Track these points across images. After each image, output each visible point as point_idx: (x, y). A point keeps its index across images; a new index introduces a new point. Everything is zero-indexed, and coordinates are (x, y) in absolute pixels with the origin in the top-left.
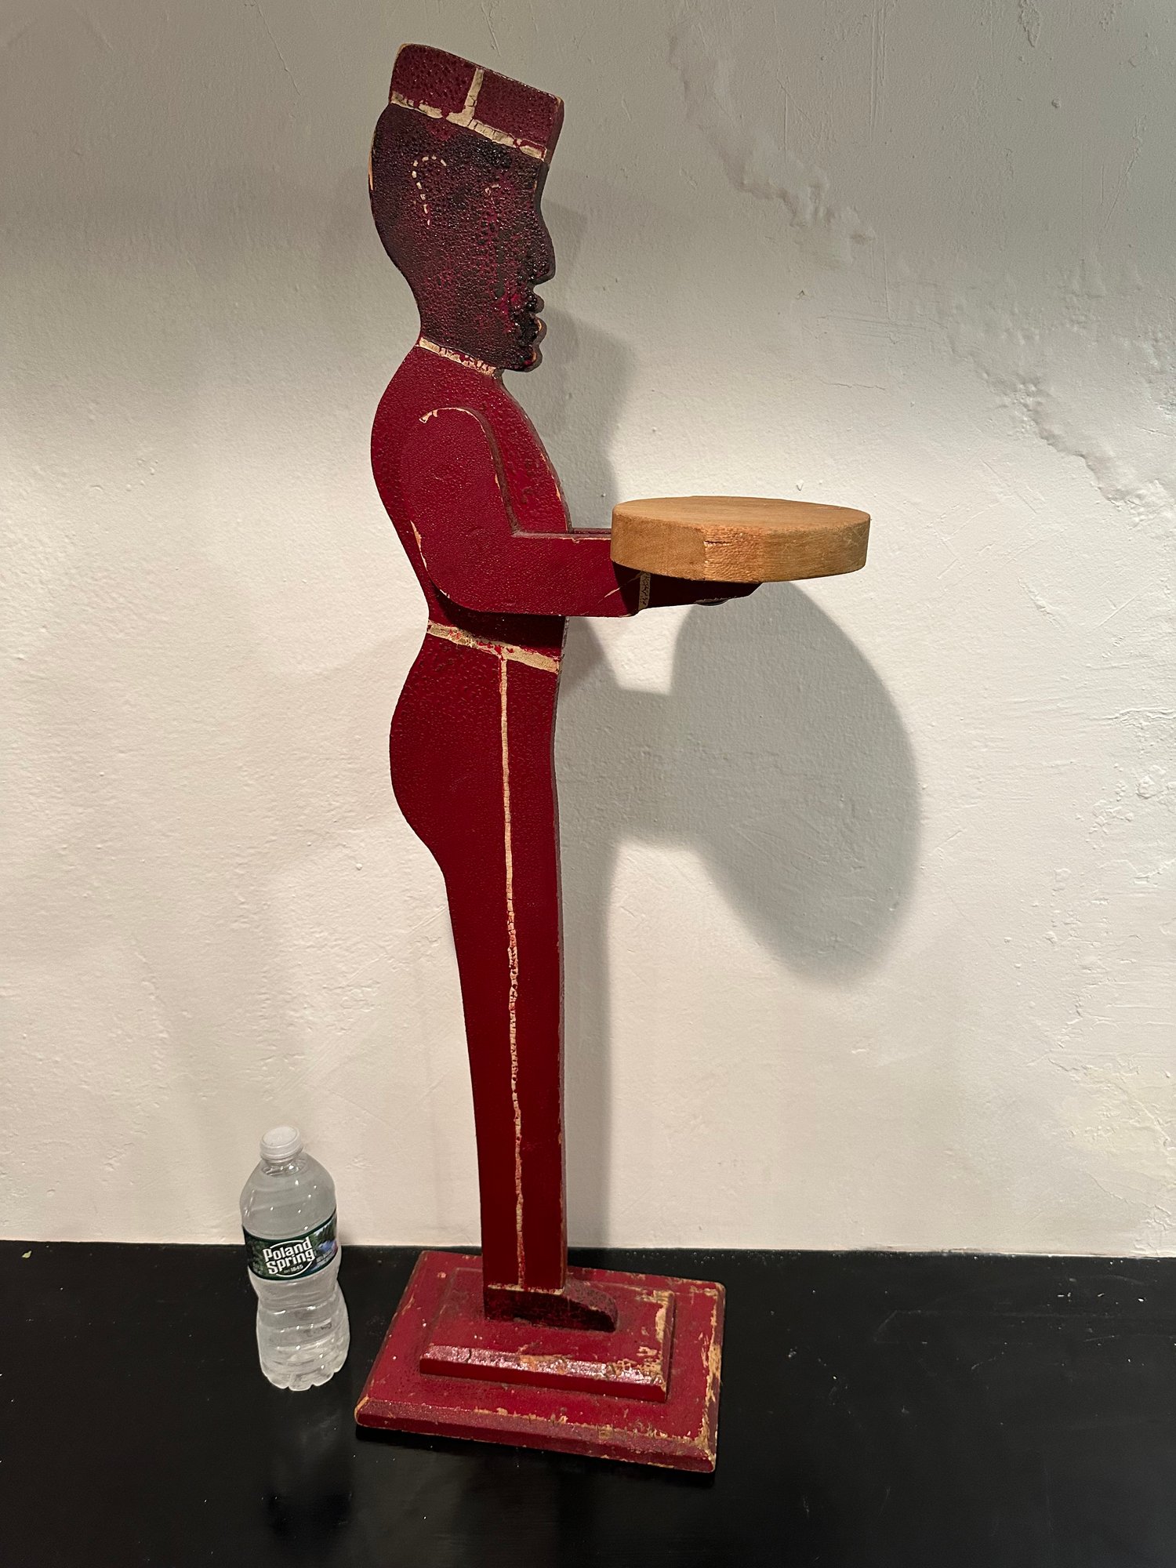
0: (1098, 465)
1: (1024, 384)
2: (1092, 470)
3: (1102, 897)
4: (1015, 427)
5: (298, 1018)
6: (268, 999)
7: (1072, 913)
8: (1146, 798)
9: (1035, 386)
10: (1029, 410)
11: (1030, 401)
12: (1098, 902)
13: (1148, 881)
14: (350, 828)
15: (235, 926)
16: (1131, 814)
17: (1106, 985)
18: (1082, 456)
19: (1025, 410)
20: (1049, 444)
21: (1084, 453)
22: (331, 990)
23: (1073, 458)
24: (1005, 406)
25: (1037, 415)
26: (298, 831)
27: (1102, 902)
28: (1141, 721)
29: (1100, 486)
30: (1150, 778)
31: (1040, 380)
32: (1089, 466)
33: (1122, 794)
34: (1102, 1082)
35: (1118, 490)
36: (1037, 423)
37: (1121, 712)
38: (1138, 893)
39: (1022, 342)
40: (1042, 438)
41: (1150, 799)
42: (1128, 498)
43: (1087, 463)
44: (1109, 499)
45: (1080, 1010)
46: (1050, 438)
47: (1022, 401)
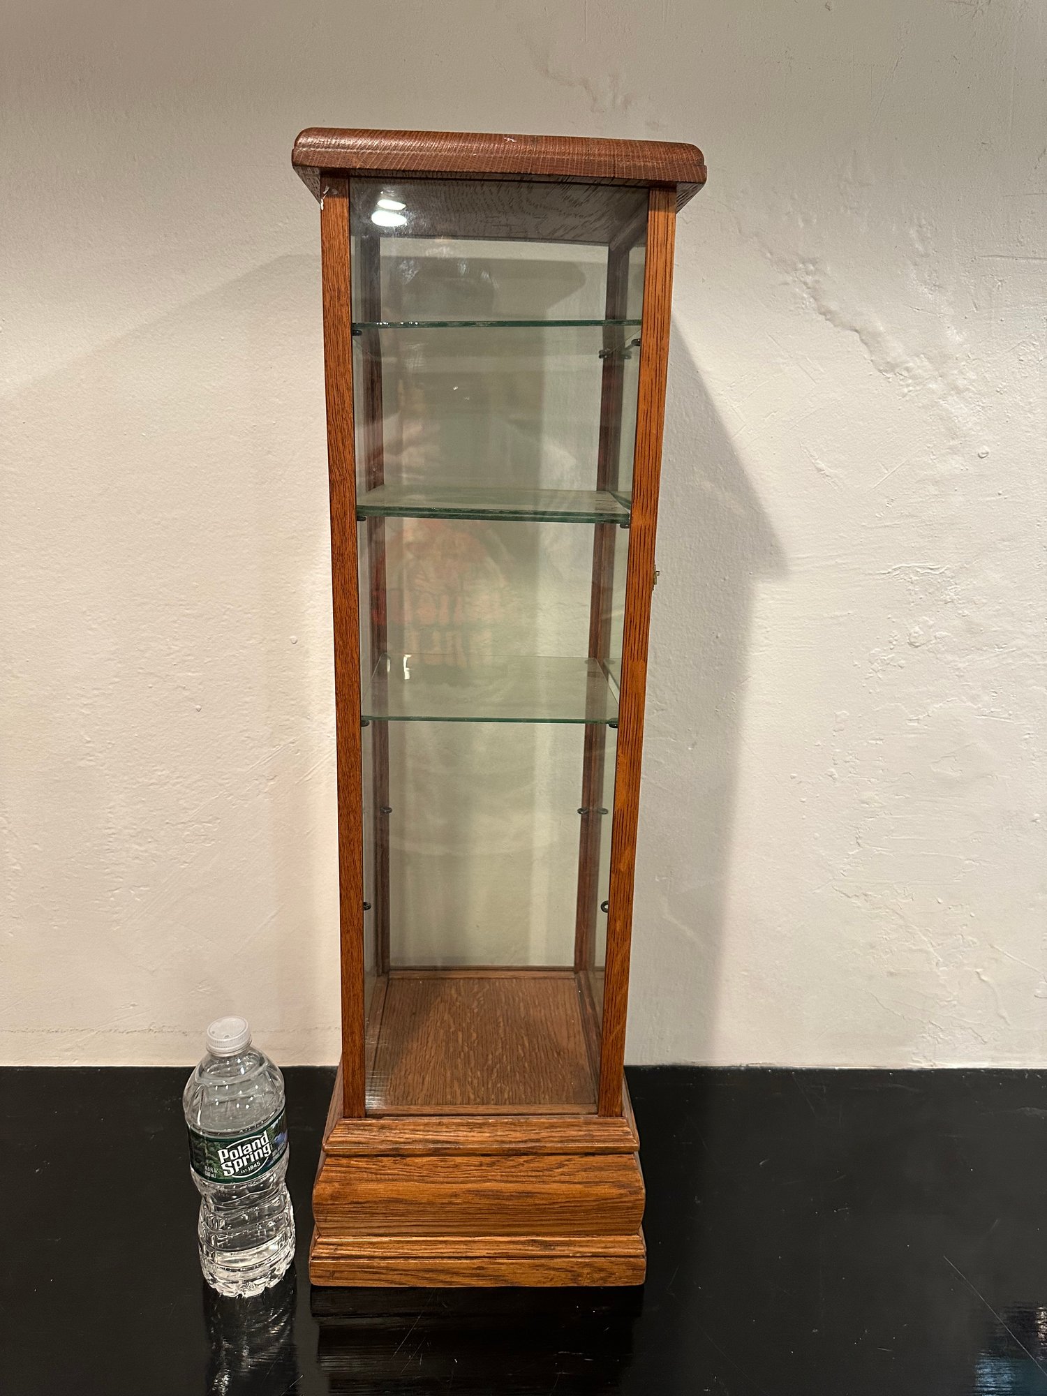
0: (870, 339)
1: (803, 263)
2: (866, 344)
3: (877, 737)
4: (796, 303)
5: (142, 851)
6: (114, 834)
7: (850, 752)
8: (917, 647)
9: (813, 266)
10: (809, 288)
11: (809, 279)
12: (874, 742)
13: (918, 723)
14: (190, 671)
15: (82, 763)
16: (903, 662)
17: (883, 818)
18: (856, 331)
19: (805, 287)
20: (827, 320)
21: (857, 328)
22: (173, 825)
23: (848, 332)
24: (787, 284)
25: (815, 294)
26: (139, 673)
27: (878, 742)
28: (912, 576)
29: (873, 358)
30: (920, 628)
31: (818, 260)
32: (862, 340)
33: (894, 643)
34: (880, 908)
35: (888, 363)
36: (815, 299)
37: (894, 567)
38: (910, 734)
39: (801, 225)
40: (821, 314)
41: (919, 648)
42: (897, 370)
43: (860, 337)
44: (880, 371)
45: (860, 841)
46: (826, 313)
47: (802, 279)
